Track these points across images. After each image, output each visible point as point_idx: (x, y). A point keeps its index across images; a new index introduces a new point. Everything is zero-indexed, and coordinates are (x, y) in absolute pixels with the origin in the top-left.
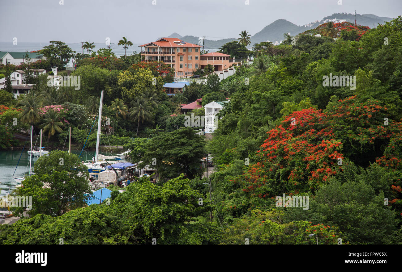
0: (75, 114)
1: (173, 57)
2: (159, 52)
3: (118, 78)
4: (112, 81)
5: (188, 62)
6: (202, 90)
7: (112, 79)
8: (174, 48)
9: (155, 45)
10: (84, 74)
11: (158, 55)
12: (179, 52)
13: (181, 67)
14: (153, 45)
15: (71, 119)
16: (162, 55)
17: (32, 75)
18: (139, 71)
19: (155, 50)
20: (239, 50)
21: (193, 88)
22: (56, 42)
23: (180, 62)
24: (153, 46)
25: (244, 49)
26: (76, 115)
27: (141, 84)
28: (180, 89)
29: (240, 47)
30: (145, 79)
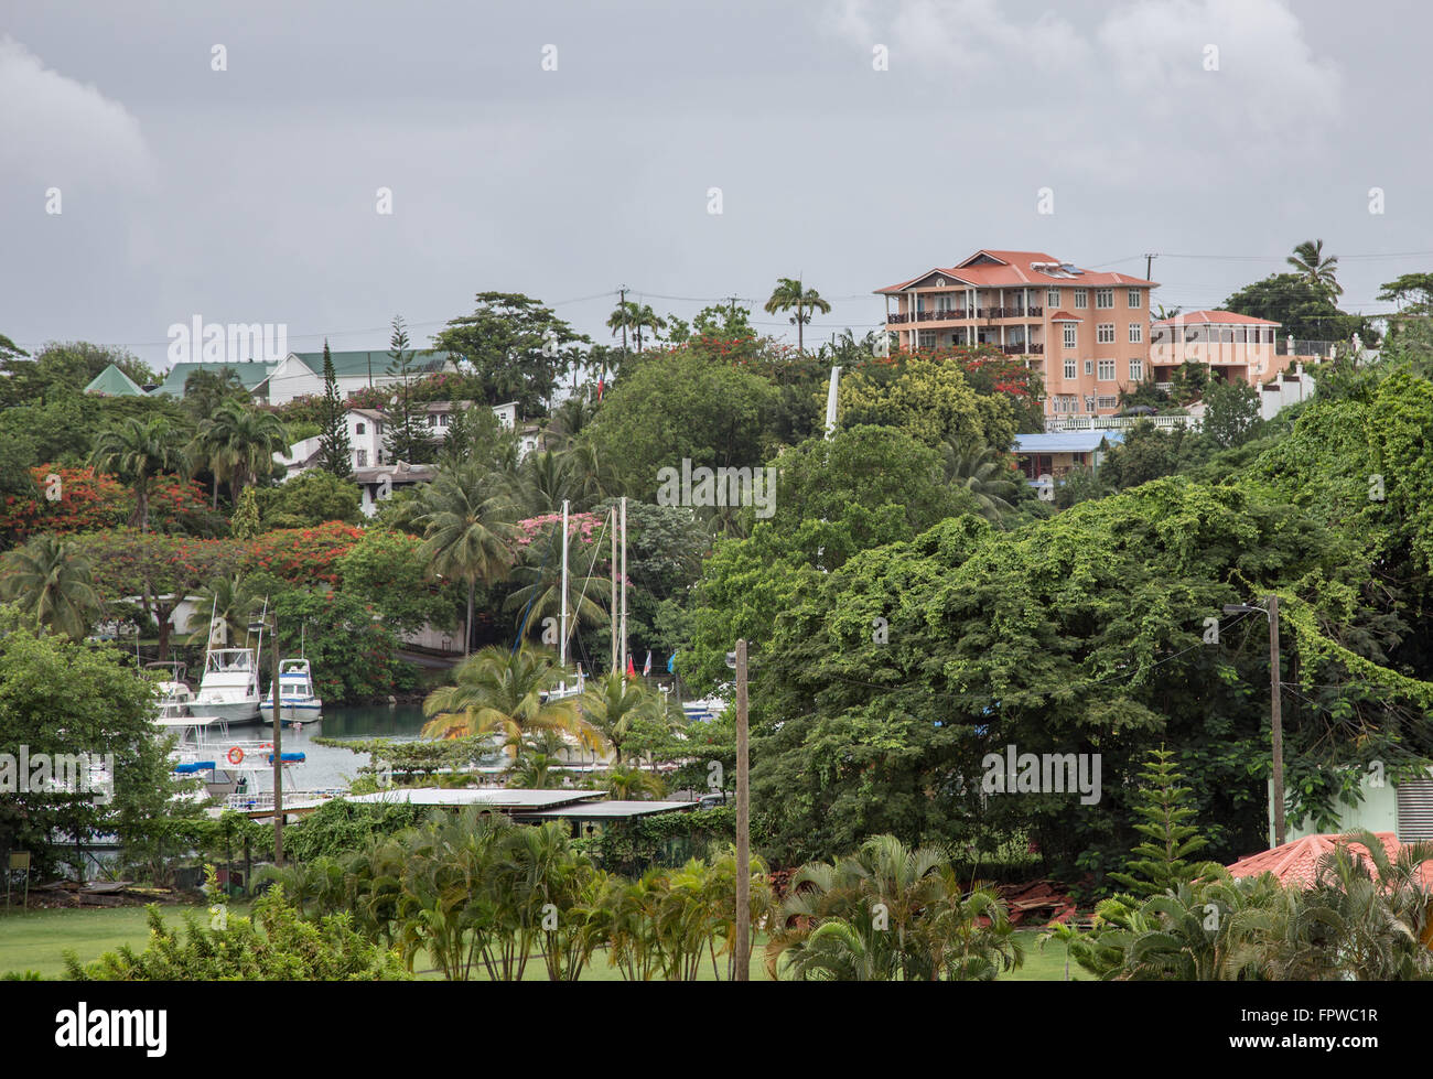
0: (657, 543)
1: (1035, 328)
2: (971, 312)
3: (819, 403)
4: (795, 417)
5: (1096, 351)
6: (1183, 454)
7: (790, 408)
8: (1035, 290)
9: (950, 281)
10: (666, 392)
11: (966, 322)
12: (1060, 308)
13: (1069, 372)
14: (941, 281)
15: (645, 570)
16: (984, 322)
17: (421, 426)
18: (907, 373)
19: (949, 305)
20: (1304, 313)
21: (1143, 446)
22: (501, 297)
23: (1066, 353)
24: (940, 286)
25: (1325, 307)
26: (664, 549)
27: (921, 425)
28: (1080, 457)
29: (1310, 300)
30: (940, 404)
